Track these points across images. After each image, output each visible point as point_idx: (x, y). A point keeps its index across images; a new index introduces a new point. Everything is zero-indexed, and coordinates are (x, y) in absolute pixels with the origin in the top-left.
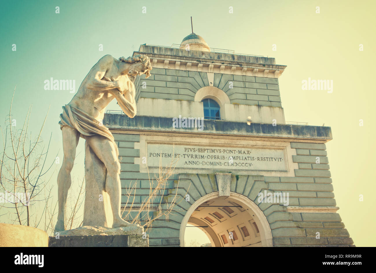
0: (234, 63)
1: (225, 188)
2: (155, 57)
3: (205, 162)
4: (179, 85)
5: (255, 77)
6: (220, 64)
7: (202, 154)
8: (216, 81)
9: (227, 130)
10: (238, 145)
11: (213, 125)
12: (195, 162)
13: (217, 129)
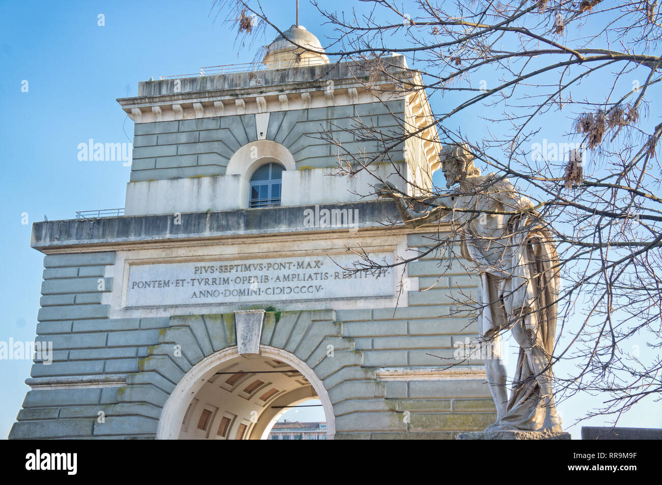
0: (304, 86)
1: (248, 338)
2: (155, 102)
3: (229, 291)
4: (200, 147)
5: (354, 105)
6: (276, 93)
7: (225, 275)
8: (272, 129)
9: (267, 225)
10: (295, 252)
11: (240, 218)
12: (211, 292)
13: (248, 226)
